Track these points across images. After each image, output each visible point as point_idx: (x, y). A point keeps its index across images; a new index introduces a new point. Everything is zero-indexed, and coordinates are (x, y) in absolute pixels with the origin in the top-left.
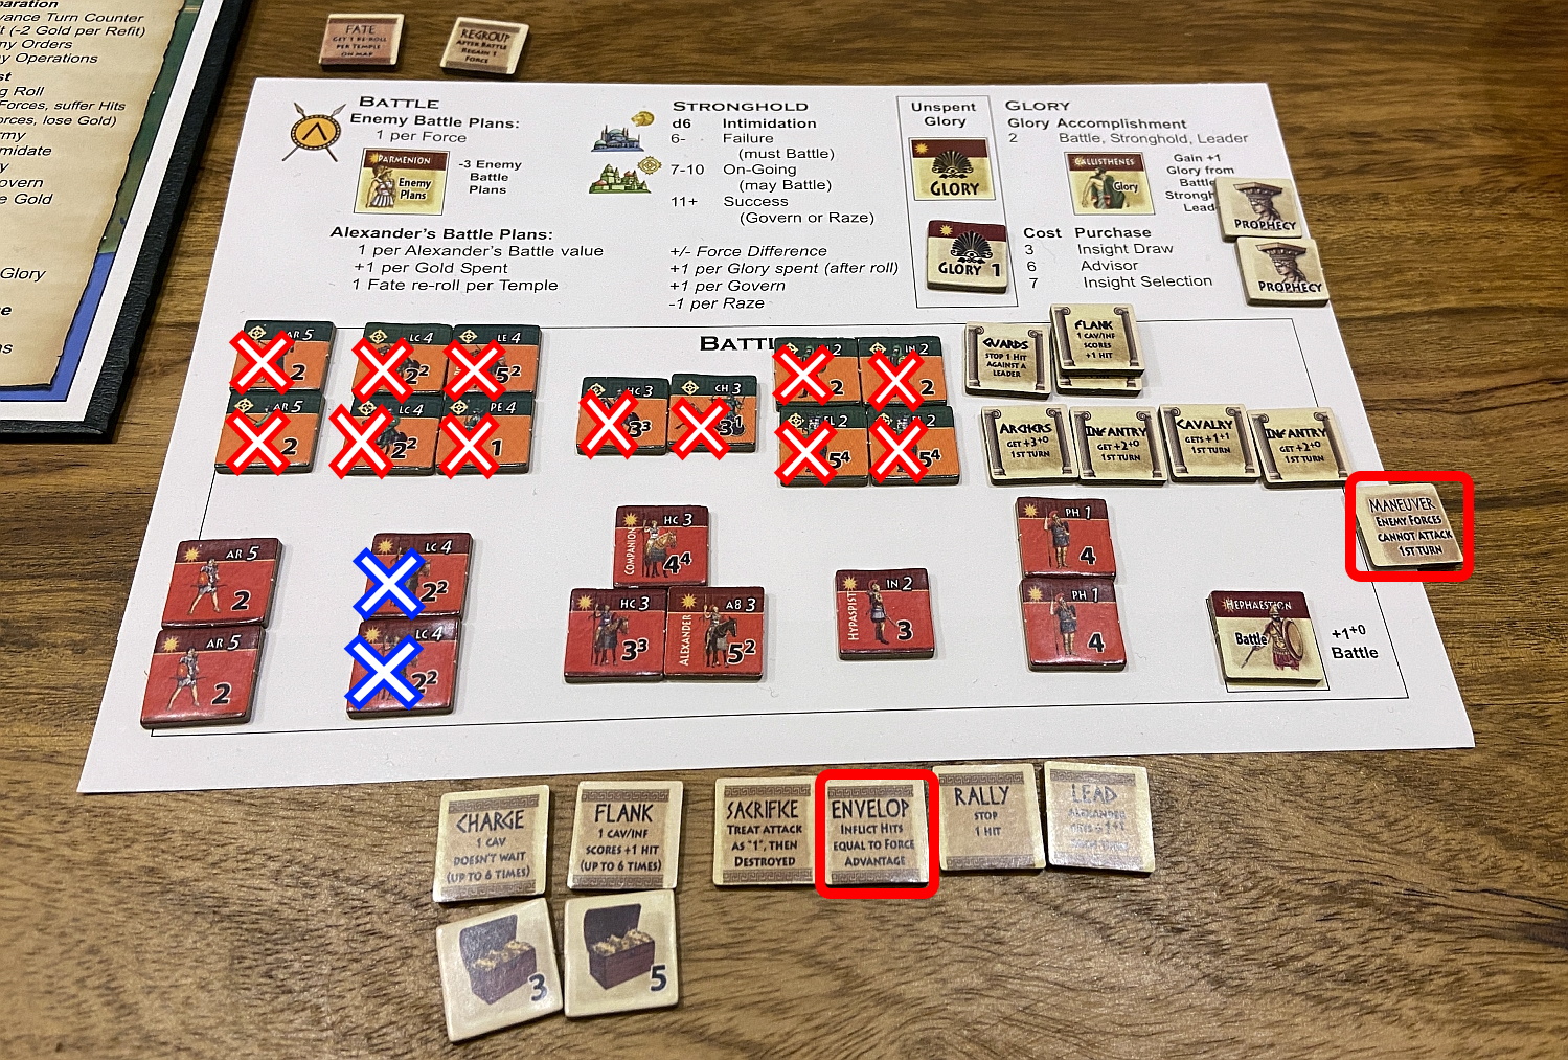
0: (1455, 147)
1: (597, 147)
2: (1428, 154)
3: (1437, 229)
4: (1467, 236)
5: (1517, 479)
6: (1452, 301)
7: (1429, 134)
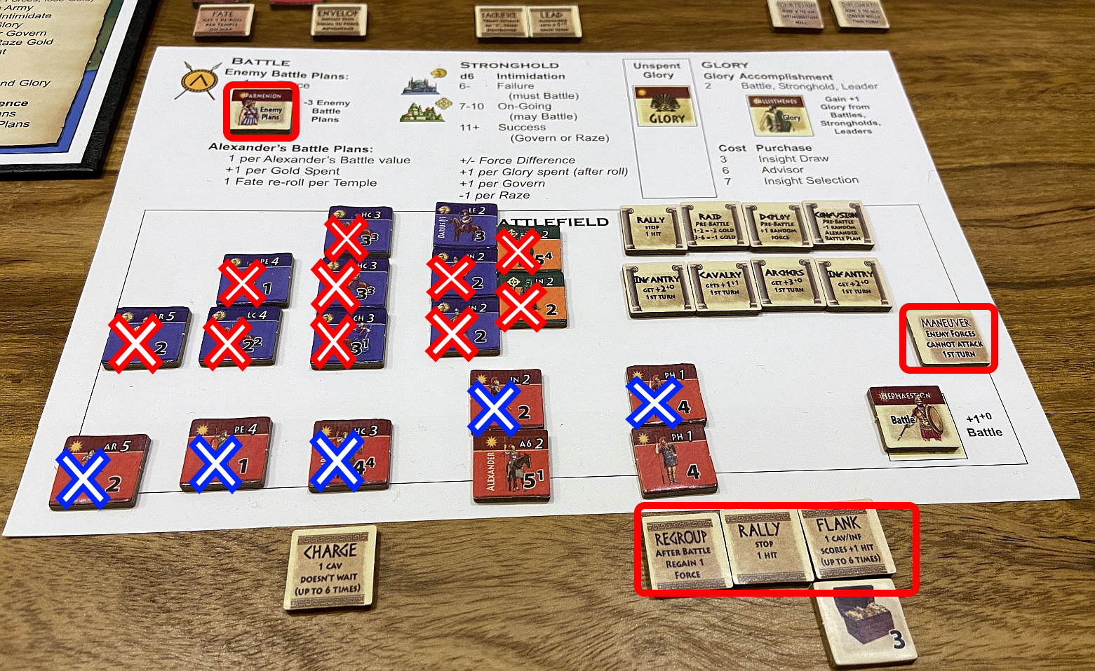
0: (1001, 66)
1: (405, 92)
2: (984, 70)
3: (994, 114)
4: (1013, 119)
5: (1062, 269)
6: (1007, 159)
7: (983, 58)
